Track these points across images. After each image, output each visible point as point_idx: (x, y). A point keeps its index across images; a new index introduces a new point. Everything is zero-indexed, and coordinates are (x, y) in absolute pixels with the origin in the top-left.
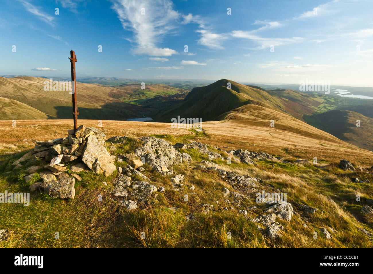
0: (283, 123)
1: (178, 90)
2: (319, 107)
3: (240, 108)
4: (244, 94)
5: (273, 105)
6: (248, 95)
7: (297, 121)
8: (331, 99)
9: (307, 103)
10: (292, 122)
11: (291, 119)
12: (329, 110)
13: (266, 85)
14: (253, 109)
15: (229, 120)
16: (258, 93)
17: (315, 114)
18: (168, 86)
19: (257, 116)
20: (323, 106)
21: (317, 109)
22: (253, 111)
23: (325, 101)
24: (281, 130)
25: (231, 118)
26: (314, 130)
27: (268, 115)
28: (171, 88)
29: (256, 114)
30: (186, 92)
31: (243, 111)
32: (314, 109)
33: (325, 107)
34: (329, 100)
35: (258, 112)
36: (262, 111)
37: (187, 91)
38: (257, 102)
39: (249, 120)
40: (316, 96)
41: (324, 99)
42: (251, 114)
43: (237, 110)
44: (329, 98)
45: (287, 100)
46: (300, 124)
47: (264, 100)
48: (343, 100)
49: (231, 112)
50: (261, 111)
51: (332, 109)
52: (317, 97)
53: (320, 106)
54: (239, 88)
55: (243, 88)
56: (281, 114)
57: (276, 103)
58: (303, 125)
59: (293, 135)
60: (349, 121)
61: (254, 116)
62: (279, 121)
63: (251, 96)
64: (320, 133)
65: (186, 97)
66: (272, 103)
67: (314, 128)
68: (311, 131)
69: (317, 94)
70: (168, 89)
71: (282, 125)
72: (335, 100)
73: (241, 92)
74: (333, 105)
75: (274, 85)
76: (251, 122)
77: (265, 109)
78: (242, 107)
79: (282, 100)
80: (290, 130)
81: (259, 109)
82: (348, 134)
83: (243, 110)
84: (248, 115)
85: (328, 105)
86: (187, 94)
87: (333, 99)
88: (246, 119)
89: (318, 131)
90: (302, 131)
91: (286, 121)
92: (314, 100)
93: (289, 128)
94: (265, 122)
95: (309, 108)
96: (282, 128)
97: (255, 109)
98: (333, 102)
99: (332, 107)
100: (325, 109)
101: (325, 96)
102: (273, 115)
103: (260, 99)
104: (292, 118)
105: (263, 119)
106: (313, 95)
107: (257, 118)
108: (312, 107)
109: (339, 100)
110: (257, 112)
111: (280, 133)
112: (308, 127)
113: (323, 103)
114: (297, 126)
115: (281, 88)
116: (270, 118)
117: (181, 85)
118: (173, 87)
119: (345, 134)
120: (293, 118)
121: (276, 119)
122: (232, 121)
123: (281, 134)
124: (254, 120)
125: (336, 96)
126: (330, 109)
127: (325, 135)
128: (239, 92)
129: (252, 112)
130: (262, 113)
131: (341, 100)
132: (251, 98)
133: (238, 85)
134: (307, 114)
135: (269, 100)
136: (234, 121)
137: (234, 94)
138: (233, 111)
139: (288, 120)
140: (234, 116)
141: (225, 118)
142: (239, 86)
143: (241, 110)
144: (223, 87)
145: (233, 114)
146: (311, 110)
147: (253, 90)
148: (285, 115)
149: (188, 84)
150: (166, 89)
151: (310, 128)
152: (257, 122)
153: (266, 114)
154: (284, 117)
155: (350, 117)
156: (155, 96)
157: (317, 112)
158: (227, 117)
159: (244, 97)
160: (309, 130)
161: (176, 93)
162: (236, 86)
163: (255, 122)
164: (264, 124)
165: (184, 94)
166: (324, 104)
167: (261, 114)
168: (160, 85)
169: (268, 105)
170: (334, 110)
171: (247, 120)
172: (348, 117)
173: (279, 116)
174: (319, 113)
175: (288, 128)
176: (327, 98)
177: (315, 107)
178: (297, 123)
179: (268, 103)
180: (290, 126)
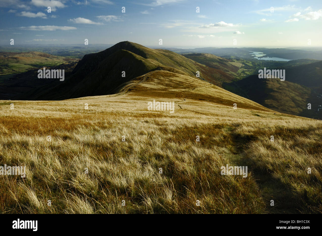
0: (201, 91)
1: (64, 60)
2: (237, 72)
3: (144, 75)
4: (152, 60)
5: (189, 72)
6: (158, 61)
7: (217, 88)
8: (248, 63)
9: (225, 68)
10: (211, 90)
11: (210, 86)
12: (248, 76)
13: (178, 50)
14: (162, 76)
15: (127, 92)
16: (170, 59)
17: (235, 80)
18: (48, 54)
19: (167, 85)
20: (242, 71)
21: (237, 76)
22: (162, 78)
23: (243, 65)
24: (198, 100)
25: (130, 90)
26: (237, 98)
27: (182, 82)
28: (52, 57)
29: (166, 83)
30: (75, 61)
31: (148, 80)
32: (233, 75)
33: (243, 72)
34: (247, 64)
35: (168, 80)
36: (174, 78)
37: (77, 60)
38: (169, 69)
39: (156, 91)
40: (234, 60)
41: (242, 63)
42: (159, 83)
43: (140, 79)
44: (247, 62)
45: (204, 66)
46: (221, 91)
47: (178, 67)
48: (260, 64)
49: (132, 81)
50: (172, 78)
51: (251, 74)
52: (234, 62)
53: (239, 71)
54: (146, 53)
55: (152, 52)
56: (198, 81)
57: (192, 70)
58: (224, 92)
59: (214, 105)
60: (268, 86)
61: (163, 85)
62: (196, 89)
63: (161, 63)
64: (243, 101)
65: (75, 68)
66: (187, 70)
67: (236, 96)
68: (234, 100)
69: (234, 58)
70: (48, 59)
71: (200, 94)
72: (253, 63)
73: (149, 58)
74: (251, 69)
75: (188, 48)
76: (159, 93)
77: (178, 75)
78: (146, 74)
79: (199, 67)
80: (210, 99)
81: (170, 76)
82: (269, 100)
83: (148, 78)
84: (155, 84)
85: (247, 70)
86: (77, 64)
87: (250, 62)
88: (152, 89)
89: (242, 99)
90: (224, 99)
91: (204, 89)
92: (232, 65)
93: (209, 98)
94: (177, 92)
95: (228, 74)
96: (200, 98)
97: (165, 75)
98: (251, 66)
99: (251, 72)
100: (244, 74)
101: (242, 59)
102: (188, 83)
103: (173, 66)
104: (211, 84)
105: (175, 88)
106: (231, 59)
107: (167, 87)
108: (231, 72)
109: (256, 64)
110: (166, 79)
111: (196, 103)
112: (230, 95)
113: (242, 67)
114: (218, 94)
115: (197, 52)
116: (185, 86)
117: (67, 52)
118: (55, 55)
119: (266, 101)
120: (213, 85)
121: (192, 87)
122: (131, 93)
123: (197, 105)
124: (163, 91)
125: (253, 60)
126: (249, 74)
127: (249, 103)
128: (146, 58)
129: (161, 80)
130: (174, 80)
131: (258, 63)
132: (161, 64)
133: (144, 48)
134: (227, 82)
135: (184, 67)
136: (134, 93)
137: (139, 59)
138: (133, 80)
139: (206, 88)
140: (135, 87)
141: (122, 90)
142: (146, 50)
143: (145, 79)
144: (123, 51)
145: (134, 84)
146: (231, 76)
147: (164, 55)
148: (203, 82)
149: (79, 50)
150: (44, 58)
151: (232, 95)
152: (166, 93)
153: (180, 82)
154: (202, 84)
155: (268, 82)
156: (27, 70)
157: (236, 79)
158: (123, 89)
159: (152, 64)
160: (232, 98)
161: (62, 63)
162: (141, 50)
163: (165, 93)
164: (176, 95)
165: (73, 64)
166: (242, 69)
167: (172, 82)
168: (35, 52)
169: (183, 72)
170: (253, 74)
171: (153, 91)
172: (267, 82)
173: (196, 84)
174: (238, 79)
175: (207, 97)
176: (245, 61)
177: (233, 73)
178: (217, 90)
179: (183, 70)
180: (210, 94)
